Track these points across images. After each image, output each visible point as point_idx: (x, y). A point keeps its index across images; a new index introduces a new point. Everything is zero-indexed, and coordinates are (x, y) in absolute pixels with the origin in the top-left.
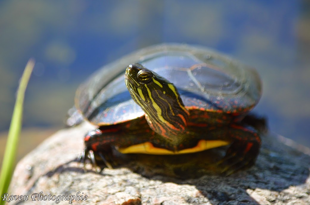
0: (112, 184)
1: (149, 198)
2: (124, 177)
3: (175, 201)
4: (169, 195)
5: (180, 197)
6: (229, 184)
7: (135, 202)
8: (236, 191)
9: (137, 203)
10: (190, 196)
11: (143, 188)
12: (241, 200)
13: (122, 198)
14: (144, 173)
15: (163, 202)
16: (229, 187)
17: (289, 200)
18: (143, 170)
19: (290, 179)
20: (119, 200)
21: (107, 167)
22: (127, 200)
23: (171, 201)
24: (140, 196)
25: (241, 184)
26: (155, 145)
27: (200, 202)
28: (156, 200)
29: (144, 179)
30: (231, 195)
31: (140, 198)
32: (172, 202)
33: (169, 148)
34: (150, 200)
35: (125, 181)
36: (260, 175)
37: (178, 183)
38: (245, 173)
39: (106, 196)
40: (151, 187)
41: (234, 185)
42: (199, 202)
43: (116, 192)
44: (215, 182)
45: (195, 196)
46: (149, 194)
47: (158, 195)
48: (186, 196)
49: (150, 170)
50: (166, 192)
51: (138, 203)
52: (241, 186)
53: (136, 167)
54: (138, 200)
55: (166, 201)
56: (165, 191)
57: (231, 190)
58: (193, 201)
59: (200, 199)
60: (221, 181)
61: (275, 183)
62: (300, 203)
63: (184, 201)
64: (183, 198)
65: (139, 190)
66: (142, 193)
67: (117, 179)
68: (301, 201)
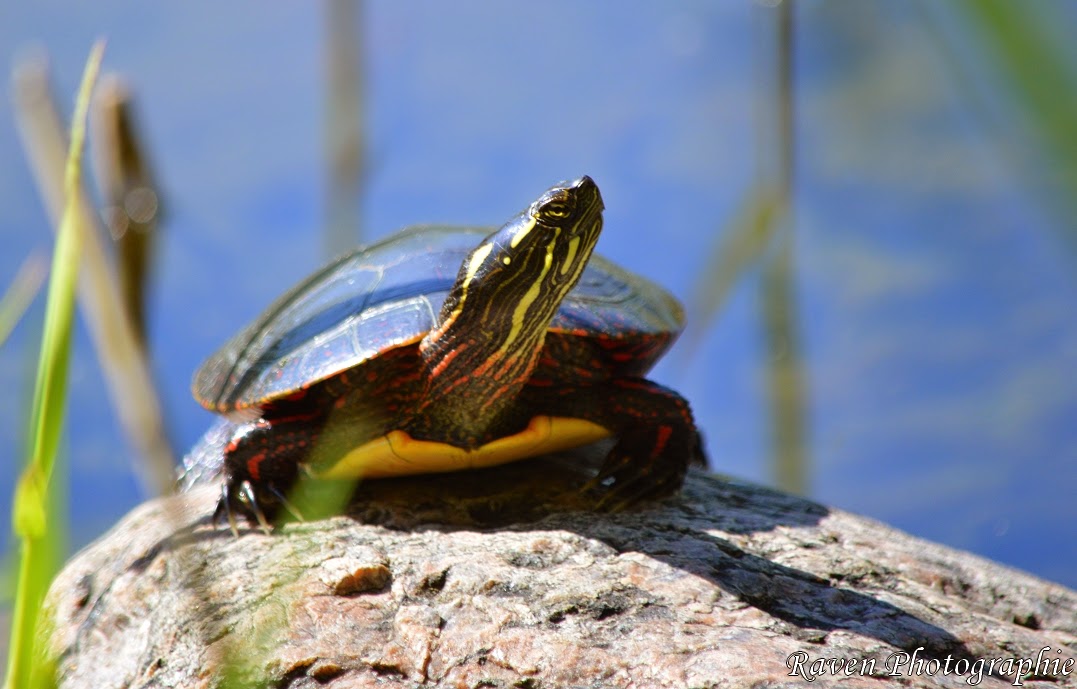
0: (309, 549)
1: (411, 563)
2: (342, 533)
3: (479, 562)
4: (462, 553)
5: (494, 555)
6: (619, 524)
7: (375, 575)
8: (639, 534)
9: (380, 578)
10: (517, 550)
11: (393, 546)
12: (652, 551)
13: (339, 569)
14: (389, 523)
15: (448, 569)
16: (619, 529)
17: (777, 551)
18: (388, 516)
20: (331, 573)
21: (294, 520)
22: (353, 571)
23: (468, 563)
24: (385, 562)
25: (650, 520)
27: (546, 562)
28: (431, 566)
29: (393, 533)
30: (625, 543)
31: (387, 565)
32: (472, 567)
33: (456, 441)
34: (414, 568)
35: (344, 539)
36: (700, 507)
37: (484, 532)
38: (657, 505)
39: (295, 572)
40: (410, 543)
42: (542, 562)
43: (323, 561)
44: (579, 522)
45: (531, 550)
46: (411, 555)
47: (433, 555)
48: (507, 552)
49: (406, 515)
50: (454, 549)
51: (384, 578)
52: (650, 525)
53: (368, 514)
54: (381, 570)
55: (455, 564)
56: (451, 546)
57: (624, 533)
58: (528, 561)
59: (546, 556)
61: (737, 521)
62: (805, 556)
63: (503, 563)
64: (499, 555)
65: (382, 550)
67: (321, 538)
68: (808, 552)
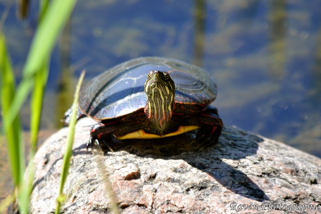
0: (116, 163)
1: (146, 170)
2: (124, 157)
3: (165, 171)
4: (160, 168)
5: (169, 169)
6: (203, 157)
7: (136, 174)
8: (209, 161)
9: (137, 174)
10: (176, 167)
11: (140, 164)
12: (213, 168)
13: (126, 172)
14: (138, 153)
15: (157, 173)
16: (204, 160)
17: (247, 165)
18: (137, 151)
19: (245, 151)
20: (123, 173)
21: (110, 151)
22: (130, 173)
23: (162, 171)
24: (138, 170)
25: (212, 156)
26: (147, 132)
27: (184, 171)
28: (152, 172)
29: (139, 157)
30: (206, 165)
31: (139, 171)
32: (163, 173)
33: (157, 133)
34: (147, 172)
35: (126, 160)
36: (224, 149)
37: (165, 159)
38: (212, 148)
39: (113, 171)
40: (145, 163)
41: (207, 158)
42: (183, 171)
43: (121, 168)
44: (192, 156)
45: (180, 167)
46: (146, 168)
47: (152, 168)
48: (173, 168)
49: (142, 151)
50: (158, 166)
51: (138, 174)
52: (212, 158)
53: (131, 149)
54: (138, 172)
55: (159, 172)
56: (157, 165)
57: (205, 161)
58: (179, 171)
59: (184, 169)
60: (197, 156)
61: (235, 155)
62: (255, 167)
63: (172, 171)
64: (171, 169)
65: (137, 165)
66: (140, 167)
67: (120, 159)
68: (255, 165)
